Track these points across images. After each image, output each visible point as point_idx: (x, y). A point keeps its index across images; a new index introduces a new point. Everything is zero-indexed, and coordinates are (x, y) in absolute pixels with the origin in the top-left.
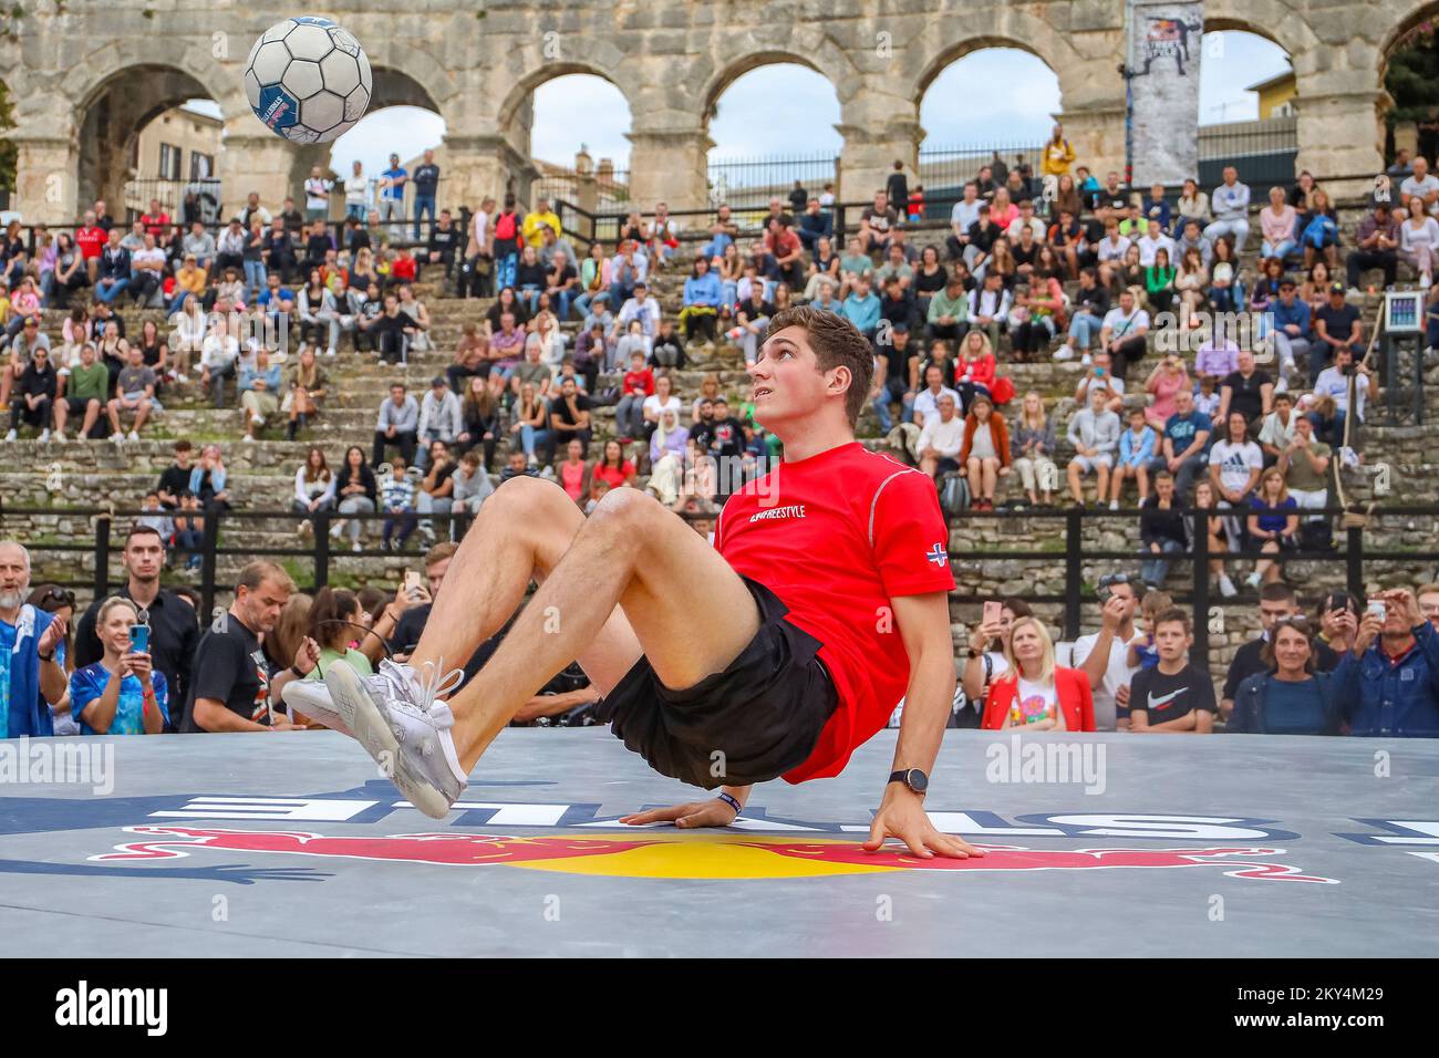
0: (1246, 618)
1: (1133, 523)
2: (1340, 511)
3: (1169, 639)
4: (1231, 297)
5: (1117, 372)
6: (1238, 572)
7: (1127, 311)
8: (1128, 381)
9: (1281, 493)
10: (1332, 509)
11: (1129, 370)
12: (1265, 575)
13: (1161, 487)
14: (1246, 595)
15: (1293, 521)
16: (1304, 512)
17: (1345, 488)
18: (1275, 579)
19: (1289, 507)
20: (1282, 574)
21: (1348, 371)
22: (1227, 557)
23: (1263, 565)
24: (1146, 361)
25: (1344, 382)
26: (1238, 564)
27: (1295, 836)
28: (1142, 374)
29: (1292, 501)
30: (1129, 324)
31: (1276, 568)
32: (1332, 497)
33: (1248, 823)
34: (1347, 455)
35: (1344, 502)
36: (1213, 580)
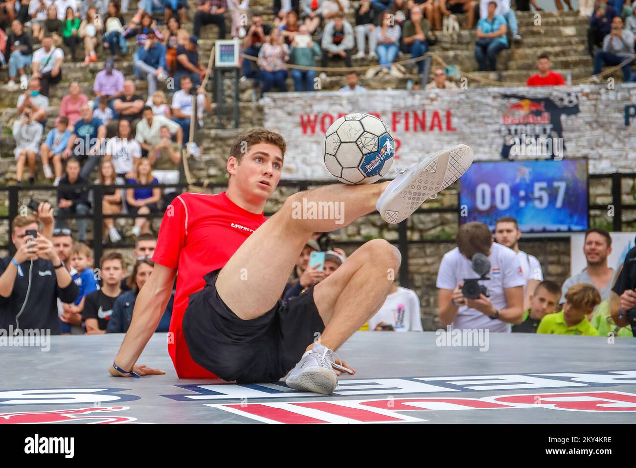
0: (127, 257)
1: (52, 195)
2: (186, 185)
3: (112, 271)
4: (118, 42)
5: (44, 92)
6: (123, 227)
7: (48, 50)
8: (50, 97)
9: (148, 175)
10: (182, 184)
11: (51, 91)
12: (142, 228)
13: (71, 168)
14: (128, 242)
15: (157, 192)
16: (163, 186)
17: (191, 169)
18: (147, 231)
19: (155, 183)
20: (151, 227)
21: (193, 92)
22: (115, 217)
23: (140, 222)
24: (62, 84)
25: (189, 99)
26: (122, 222)
27: (137, 398)
28: (59, 93)
29: (156, 180)
30: (50, 58)
31: (148, 224)
32: (182, 176)
33: (109, 391)
34: (192, 148)
35: (190, 180)
36: (107, 233)
